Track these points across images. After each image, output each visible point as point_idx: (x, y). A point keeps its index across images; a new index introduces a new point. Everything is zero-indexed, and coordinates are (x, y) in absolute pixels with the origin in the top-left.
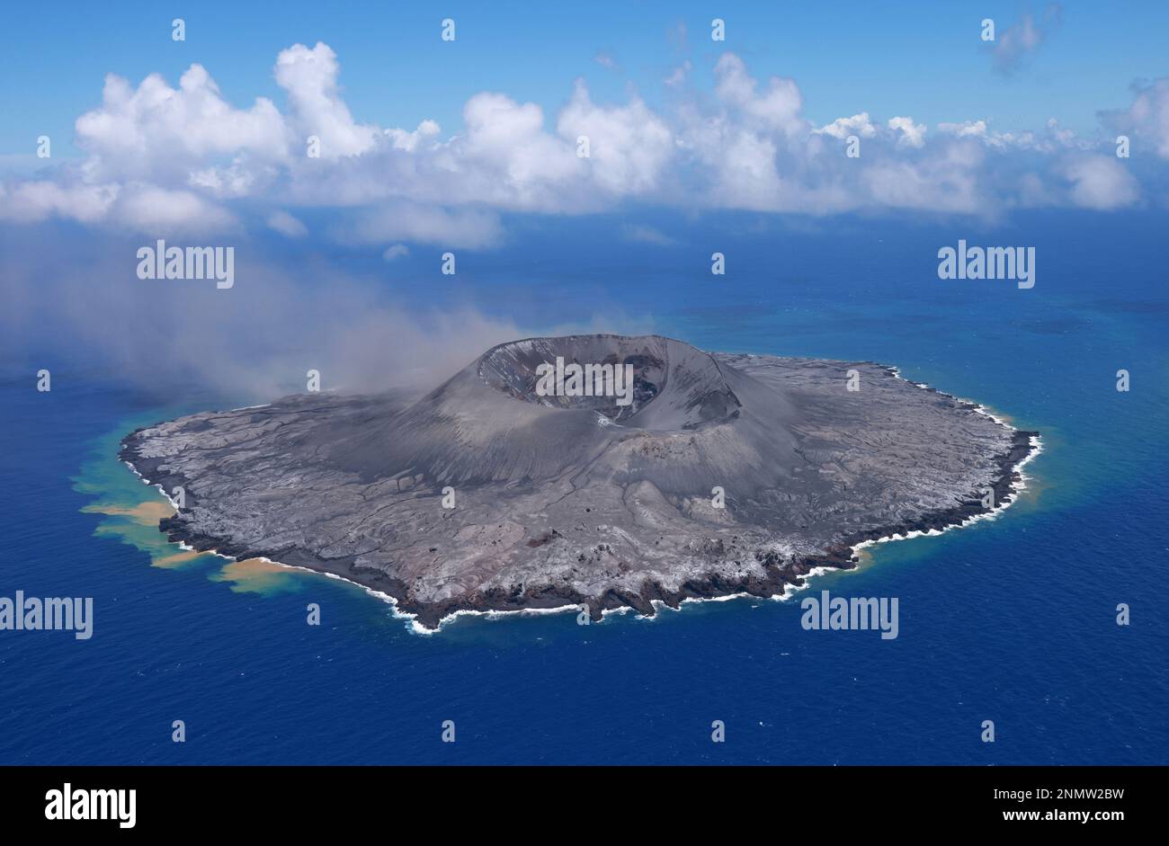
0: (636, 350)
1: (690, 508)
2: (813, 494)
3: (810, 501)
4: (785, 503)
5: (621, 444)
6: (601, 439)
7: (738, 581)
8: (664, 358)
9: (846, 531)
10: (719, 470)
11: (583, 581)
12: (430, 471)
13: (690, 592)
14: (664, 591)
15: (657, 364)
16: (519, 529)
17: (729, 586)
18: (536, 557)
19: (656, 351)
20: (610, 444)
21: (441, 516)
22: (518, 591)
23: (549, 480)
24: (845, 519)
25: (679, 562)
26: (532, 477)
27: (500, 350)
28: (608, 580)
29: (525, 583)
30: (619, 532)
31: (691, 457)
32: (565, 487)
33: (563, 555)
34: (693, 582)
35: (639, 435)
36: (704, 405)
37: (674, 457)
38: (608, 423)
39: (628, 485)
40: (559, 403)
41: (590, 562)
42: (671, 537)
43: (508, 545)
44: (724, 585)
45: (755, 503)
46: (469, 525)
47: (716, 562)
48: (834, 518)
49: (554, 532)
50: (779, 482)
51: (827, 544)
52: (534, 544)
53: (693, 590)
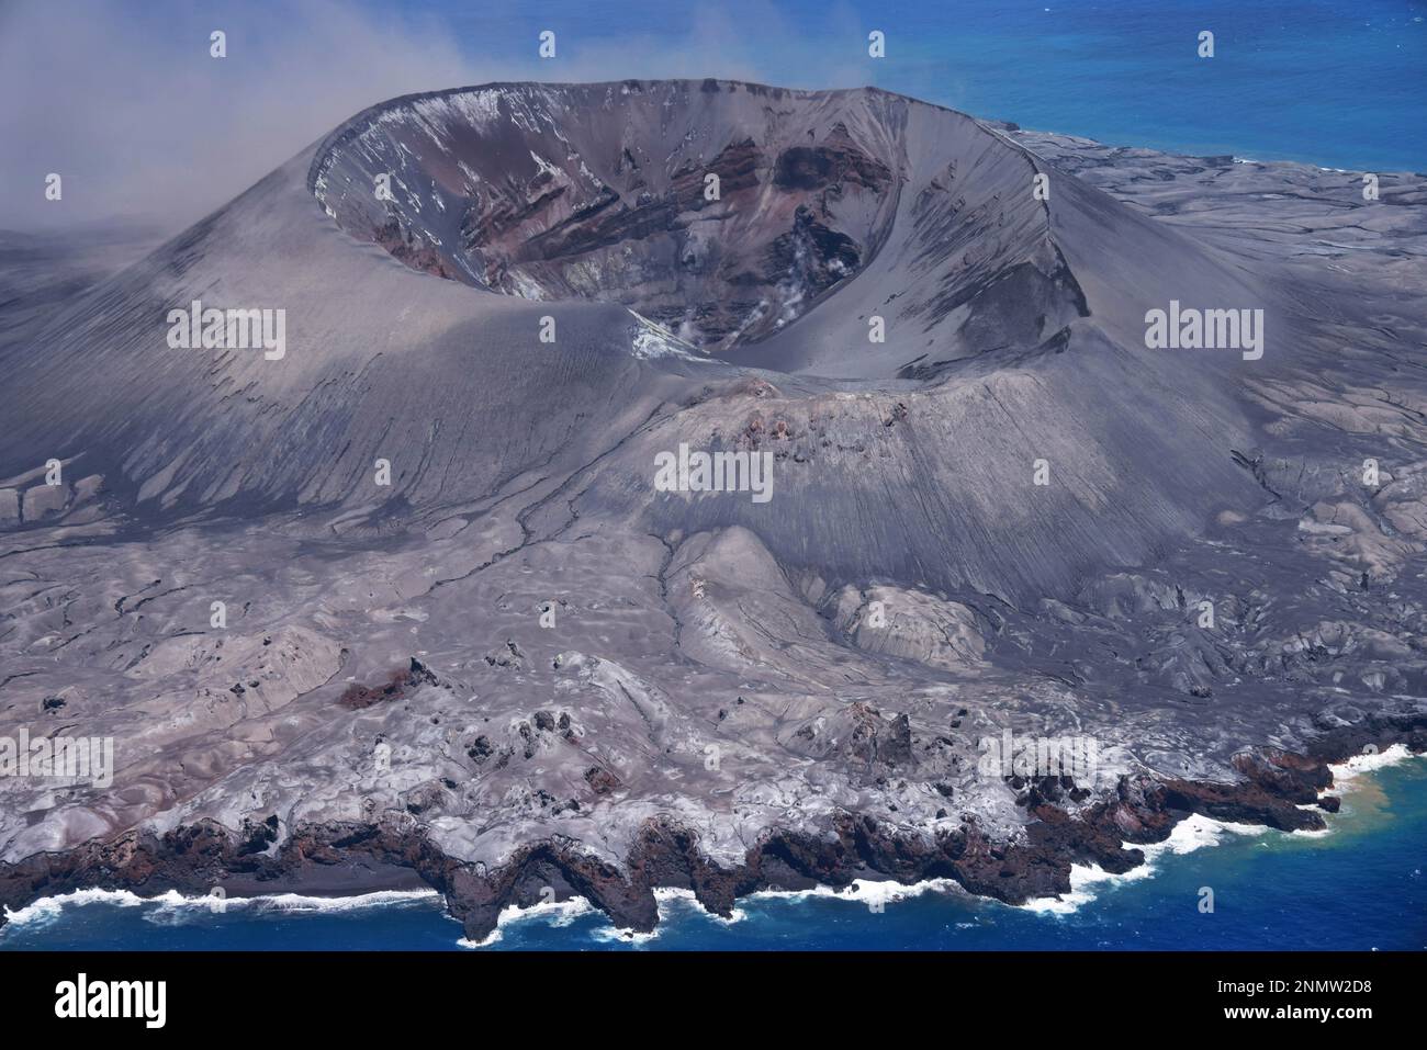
0: (811, 132)
1: (857, 615)
2: (1255, 593)
3: (1241, 617)
4: (1158, 619)
5: (682, 415)
6: (632, 397)
7: (929, 845)
8: (892, 161)
9: (1327, 715)
10: (971, 504)
11: (467, 817)
12: (126, 467)
13: (782, 868)
14: (700, 861)
15: (871, 175)
16: (325, 652)
17: (899, 859)
18: (344, 738)
19: (868, 136)
20: (655, 412)
21: (110, 603)
22: (260, 837)
23: (461, 510)
24: (1338, 678)
25: (767, 777)
26: (412, 502)
27: (397, 115)
28: (541, 819)
29: (292, 813)
30: (614, 675)
31: (891, 461)
32: (498, 534)
33: (426, 736)
34: (796, 838)
35: (741, 390)
36: (978, 307)
37: (834, 458)
38: (664, 348)
39: (685, 537)
40: (567, 284)
41: (504, 762)
42: (768, 698)
43: (280, 699)
44: (884, 854)
45: (1067, 613)
46: (182, 632)
47: (880, 783)
48: (1301, 672)
49: (416, 666)
50: (1161, 555)
51: (1247, 751)
52: (357, 697)
53: (793, 862)
